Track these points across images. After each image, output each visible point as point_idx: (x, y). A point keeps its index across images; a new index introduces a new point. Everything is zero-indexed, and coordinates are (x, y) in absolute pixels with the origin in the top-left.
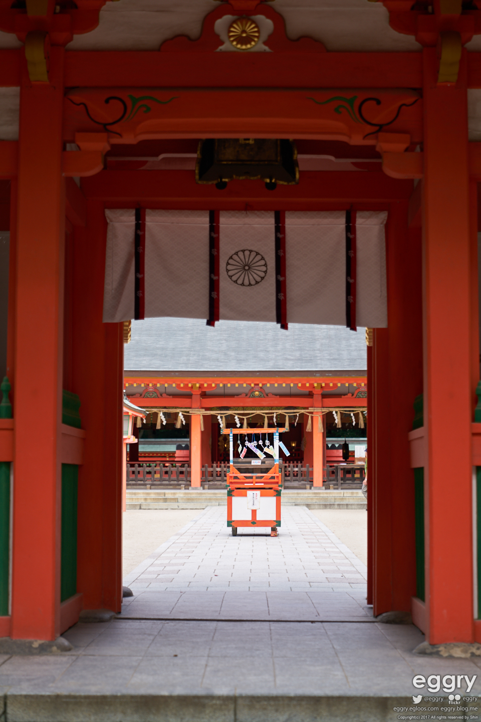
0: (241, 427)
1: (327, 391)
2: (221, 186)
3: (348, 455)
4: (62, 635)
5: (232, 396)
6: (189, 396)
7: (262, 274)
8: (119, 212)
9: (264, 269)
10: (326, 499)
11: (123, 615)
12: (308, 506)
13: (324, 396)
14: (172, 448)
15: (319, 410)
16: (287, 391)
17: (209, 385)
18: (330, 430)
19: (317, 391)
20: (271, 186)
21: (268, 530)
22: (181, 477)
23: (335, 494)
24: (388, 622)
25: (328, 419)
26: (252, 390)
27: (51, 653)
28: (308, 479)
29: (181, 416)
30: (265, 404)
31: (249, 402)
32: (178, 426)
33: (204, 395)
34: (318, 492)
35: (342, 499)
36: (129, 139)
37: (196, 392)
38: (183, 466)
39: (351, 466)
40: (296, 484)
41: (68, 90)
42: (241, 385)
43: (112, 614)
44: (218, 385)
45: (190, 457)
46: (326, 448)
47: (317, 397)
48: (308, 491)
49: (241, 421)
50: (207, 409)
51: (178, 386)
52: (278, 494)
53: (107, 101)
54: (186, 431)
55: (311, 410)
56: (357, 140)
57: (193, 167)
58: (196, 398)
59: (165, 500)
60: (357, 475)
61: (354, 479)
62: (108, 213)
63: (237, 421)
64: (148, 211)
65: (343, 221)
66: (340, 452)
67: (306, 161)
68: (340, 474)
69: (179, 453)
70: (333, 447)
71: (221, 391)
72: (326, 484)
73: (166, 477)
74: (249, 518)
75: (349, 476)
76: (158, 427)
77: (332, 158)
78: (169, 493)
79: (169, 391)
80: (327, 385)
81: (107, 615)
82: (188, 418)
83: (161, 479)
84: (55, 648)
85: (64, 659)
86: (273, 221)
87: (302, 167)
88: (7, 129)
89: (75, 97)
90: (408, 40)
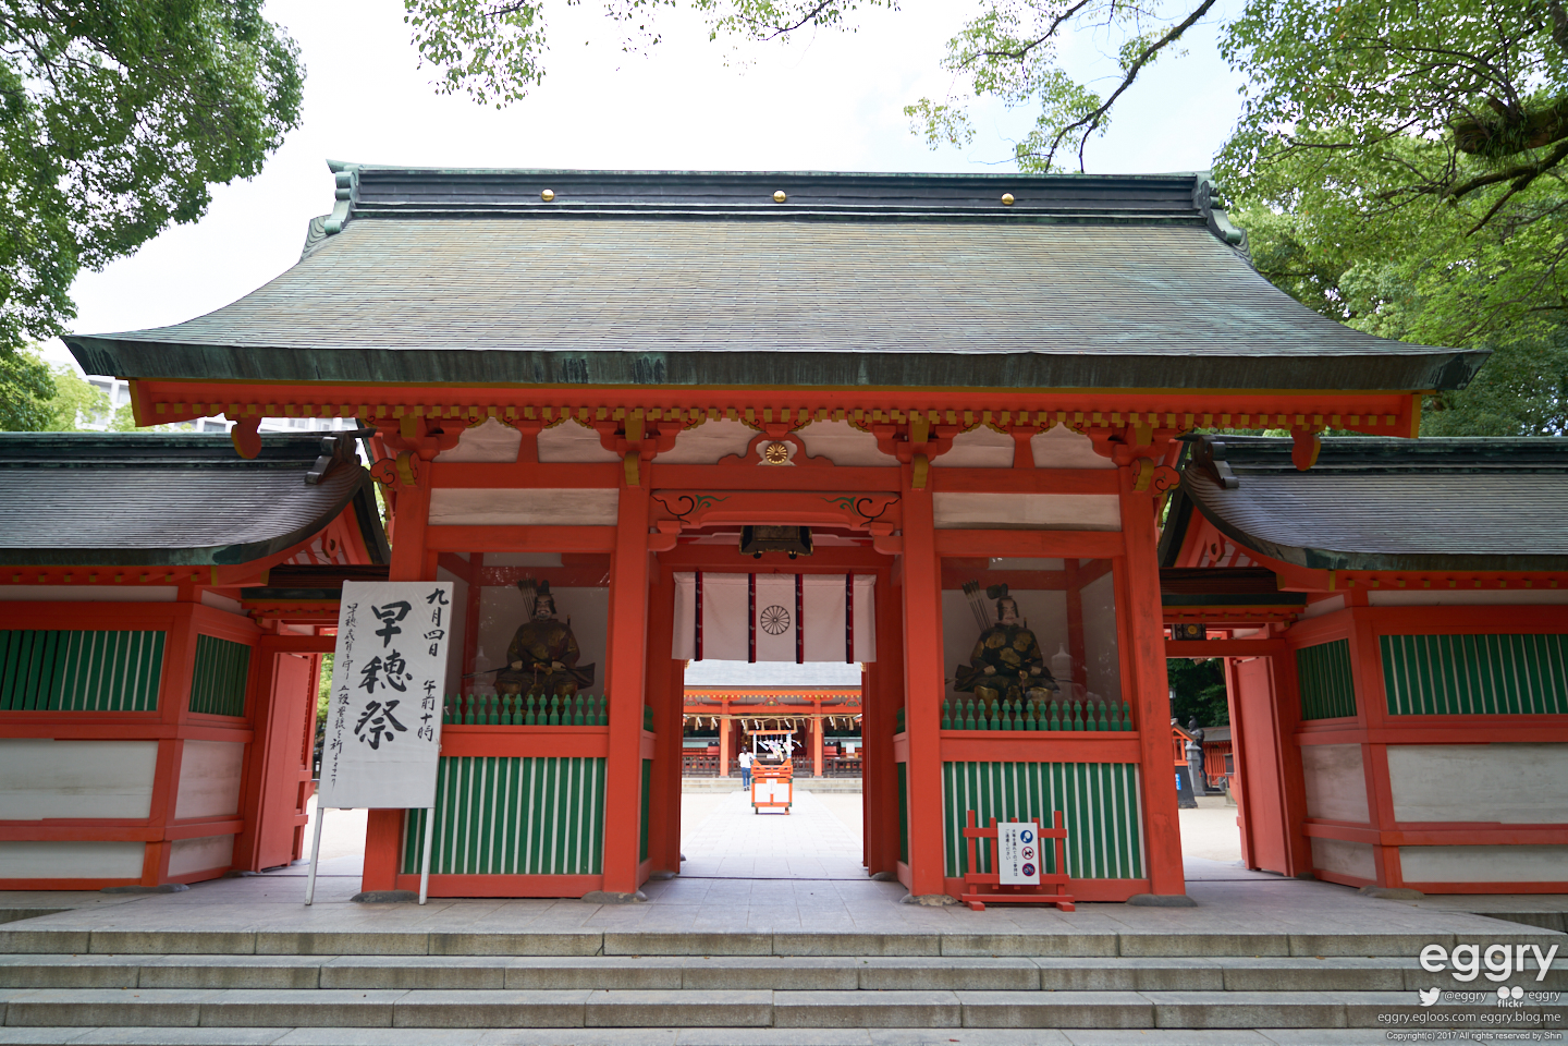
0: (760, 729)
1: (825, 701)
2: (757, 556)
3: (841, 751)
4: (640, 888)
5: (752, 704)
6: (720, 705)
7: (786, 625)
8: (683, 574)
9: (787, 620)
10: (824, 786)
11: (681, 875)
12: (811, 791)
13: (823, 705)
14: (704, 745)
15: (819, 716)
16: (795, 701)
17: (736, 696)
18: (828, 731)
19: (818, 701)
20: (793, 557)
21: (782, 810)
22: (713, 768)
23: (832, 781)
24: (880, 880)
25: (826, 722)
26: (768, 700)
27: (633, 903)
28: (810, 770)
29: (713, 720)
30: (777, 711)
31: (765, 710)
32: (712, 728)
33: (731, 704)
34: (818, 780)
35: (837, 785)
36: (695, 526)
37: (725, 701)
38: (714, 759)
39: (843, 759)
40: (801, 773)
41: (652, 491)
42: (759, 696)
43: (674, 874)
44: (742, 696)
45: (719, 752)
46: (824, 745)
47: (818, 706)
48: (810, 779)
49: (760, 724)
50: (733, 715)
51: (712, 697)
52: (790, 781)
53: (680, 499)
54: (717, 732)
55: (812, 715)
56: (856, 528)
57: (737, 542)
58: (725, 706)
59: (701, 786)
60: (848, 767)
61: (845, 770)
62: (676, 575)
63: (757, 724)
64: (704, 574)
65: (844, 582)
66: (835, 749)
67: (817, 539)
68: (835, 766)
69: (710, 749)
70: (829, 745)
71: (744, 701)
72: (824, 774)
73: (701, 768)
74: (769, 801)
75: (842, 767)
76: (696, 728)
77: (836, 537)
78: (704, 780)
79: (705, 700)
80: (825, 696)
81: (670, 875)
82: (718, 721)
83: (697, 770)
84: (635, 899)
85: (643, 907)
86: (794, 582)
87: (815, 543)
88: (608, 517)
89: (658, 496)
90: (891, 459)
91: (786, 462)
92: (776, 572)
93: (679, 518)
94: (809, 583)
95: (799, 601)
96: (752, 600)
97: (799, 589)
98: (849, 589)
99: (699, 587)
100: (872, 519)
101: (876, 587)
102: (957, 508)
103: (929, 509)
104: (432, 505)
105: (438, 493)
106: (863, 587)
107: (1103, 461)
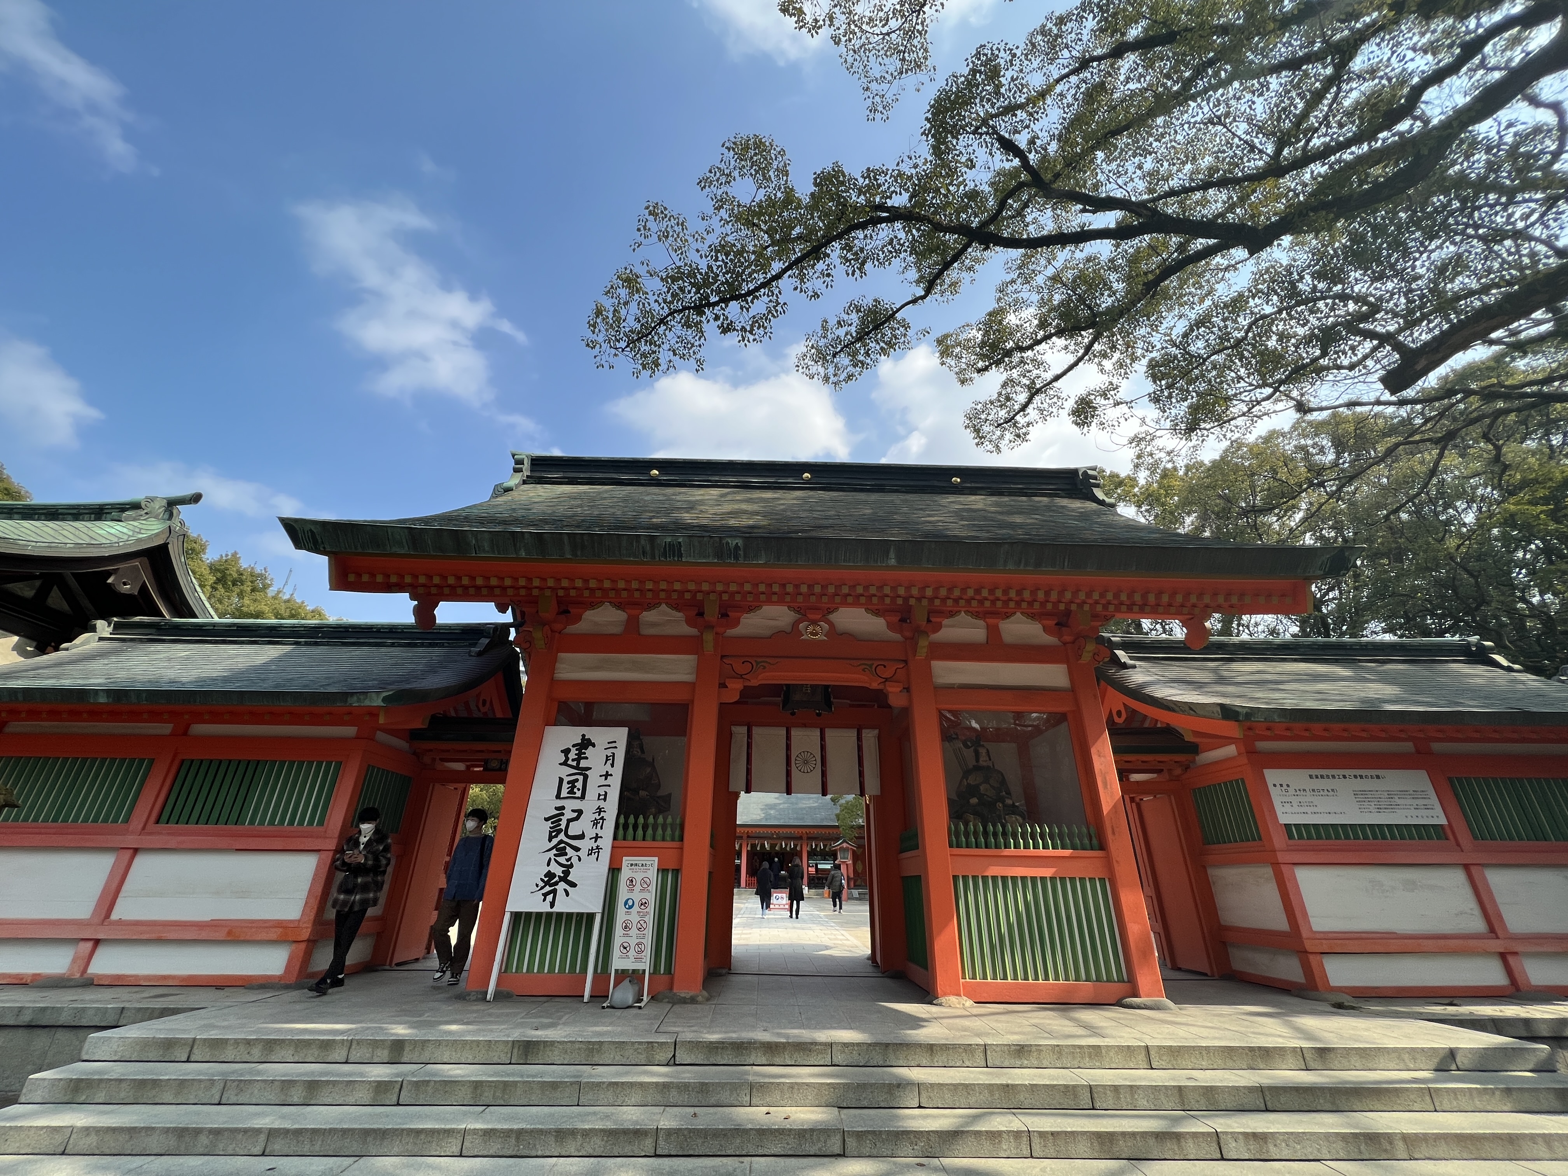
2: (793, 714)
7: (814, 766)
8: (739, 726)
9: (815, 762)
11: (732, 972)
20: (819, 715)
27: (698, 1003)
36: (754, 683)
41: (723, 657)
43: (727, 971)
53: (743, 663)
56: (874, 686)
57: (780, 701)
62: (733, 728)
64: (754, 726)
65: (856, 734)
81: (724, 971)
84: (700, 998)
85: (707, 1008)
86: (819, 733)
88: (689, 676)
89: (727, 660)
90: (897, 637)
91: (821, 637)
92: (805, 725)
93: (741, 677)
94: (830, 734)
95: (823, 748)
96: (788, 747)
97: (823, 738)
98: (859, 739)
99: (750, 736)
100: (887, 679)
101: (879, 738)
102: (949, 672)
103: (928, 673)
104: (558, 664)
105: (563, 656)
106: (870, 736)
107: (1052, 640)
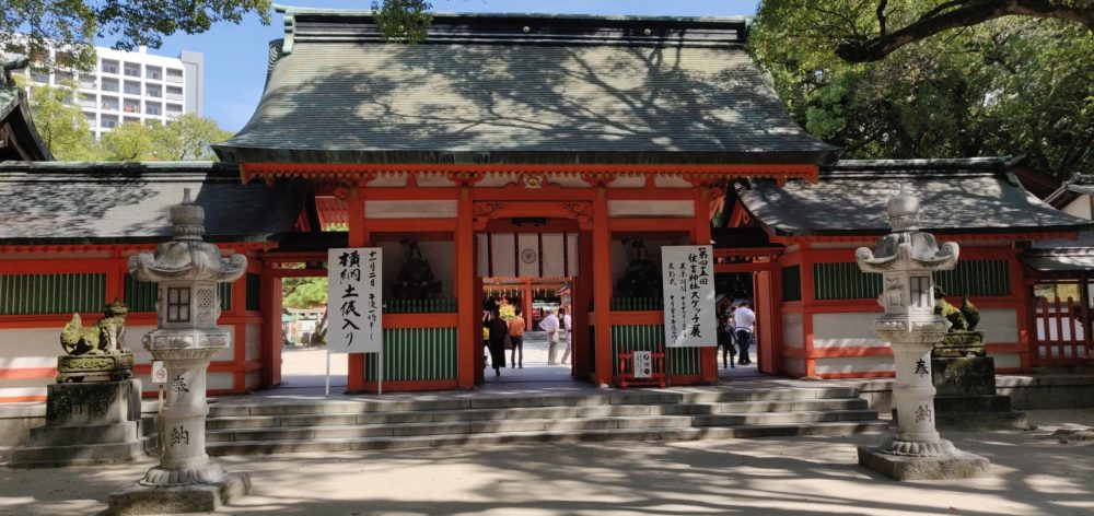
2: (520, 227)
7: (534, 258)
9: (535, 256)
20: (537, 226)
36: (494, 218)
41: (474, 202)
53: (487, 205)
62: (481, 236)
64: (492, 234)
65: (563, 237)
86: (537, 237)
88: (454, 214)
89: (477, 204)
90: (587, 184)
91: (538, 186)
92: (528, 232)
93: (487, 215)
94: (545, 238)
95: (540, 246)
96: (517, 247)
97: (540, 240)
98: (565, 240)
99: (489, 240)
100: (579, 214)
101: (579, 239)
102: (619, 208)
103: (606, 208)
104: (366, 209)
105: (368, 203)
106: (572, 240)
107: (687, 184)
